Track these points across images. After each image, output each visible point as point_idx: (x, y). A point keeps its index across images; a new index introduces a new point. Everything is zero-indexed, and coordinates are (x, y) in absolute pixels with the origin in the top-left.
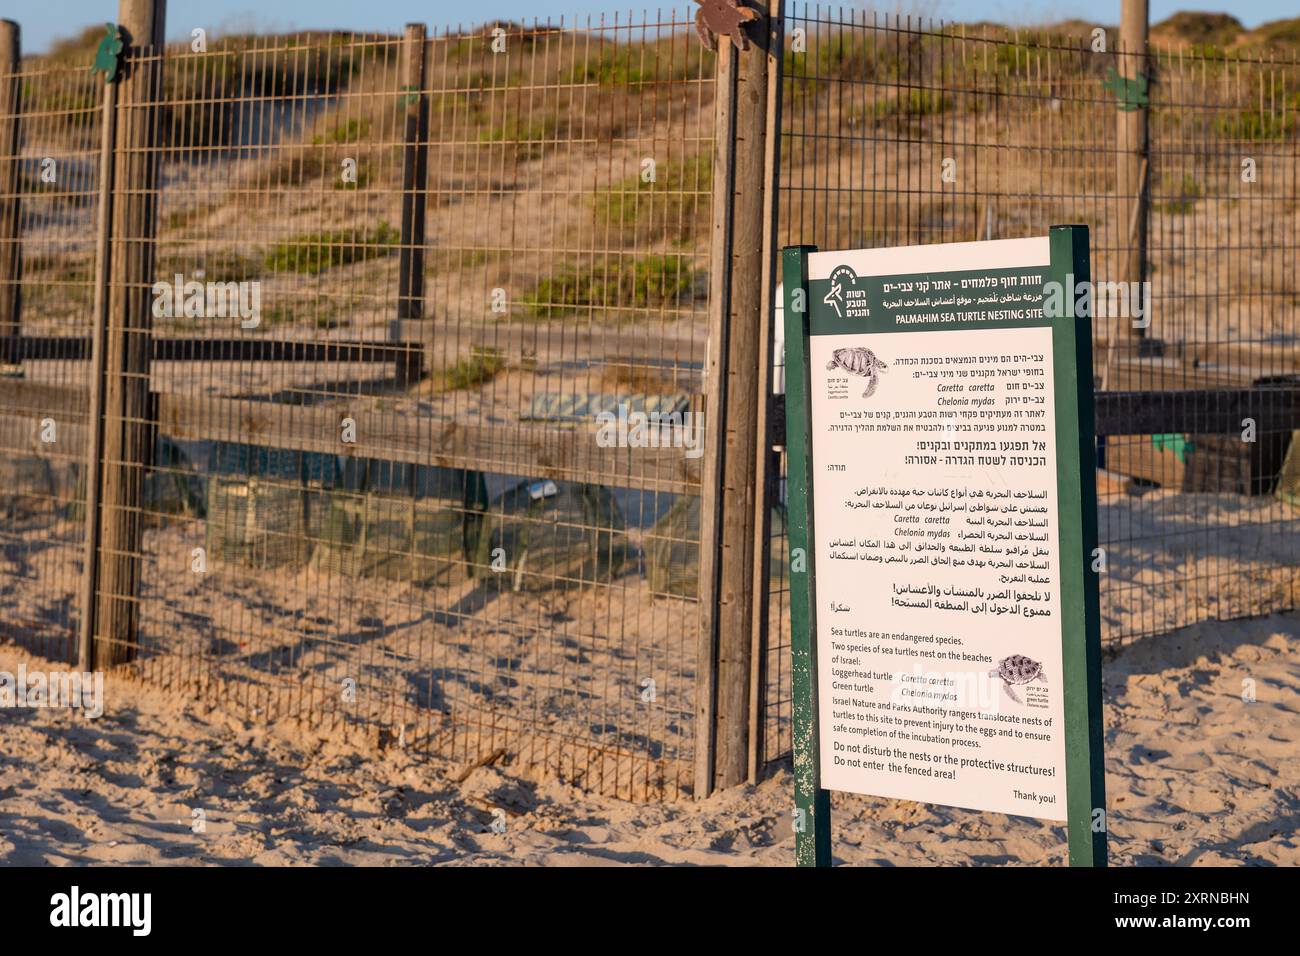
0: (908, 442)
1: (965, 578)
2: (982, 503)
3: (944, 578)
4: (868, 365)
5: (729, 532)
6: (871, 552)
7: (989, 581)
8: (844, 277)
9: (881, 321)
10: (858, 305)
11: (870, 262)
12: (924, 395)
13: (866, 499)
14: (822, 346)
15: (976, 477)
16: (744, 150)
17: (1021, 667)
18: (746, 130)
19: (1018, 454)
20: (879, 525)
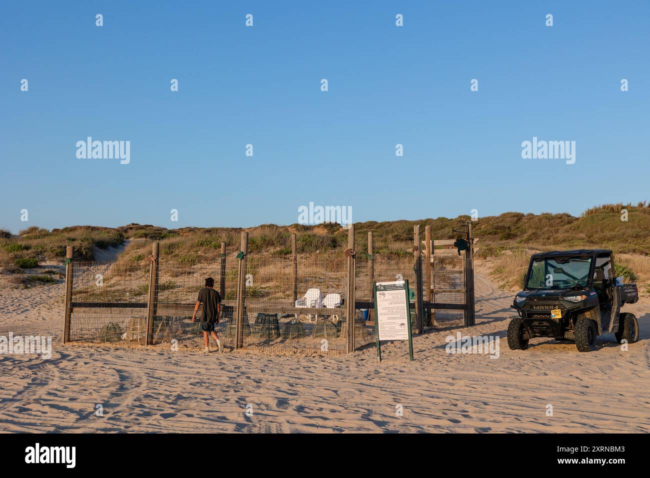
0: (389, 302)
1: (396, 316)
2: (398, 308)
3: (393, 316)
4: (384, 294)
5: (350, 319)
6: (385, 314)
7: (399, 316)
8: (381, 285)
9: (385, 290)
10: (382, 288)
11: (383, 284)
12: (391, 297)
13: (384, 308)
14: (378, 293)
15: (397, 305)
16: (351, 270)
17: (403, 324)
18: (352, 268)
19: (402, 303)
20: (386, 311)
